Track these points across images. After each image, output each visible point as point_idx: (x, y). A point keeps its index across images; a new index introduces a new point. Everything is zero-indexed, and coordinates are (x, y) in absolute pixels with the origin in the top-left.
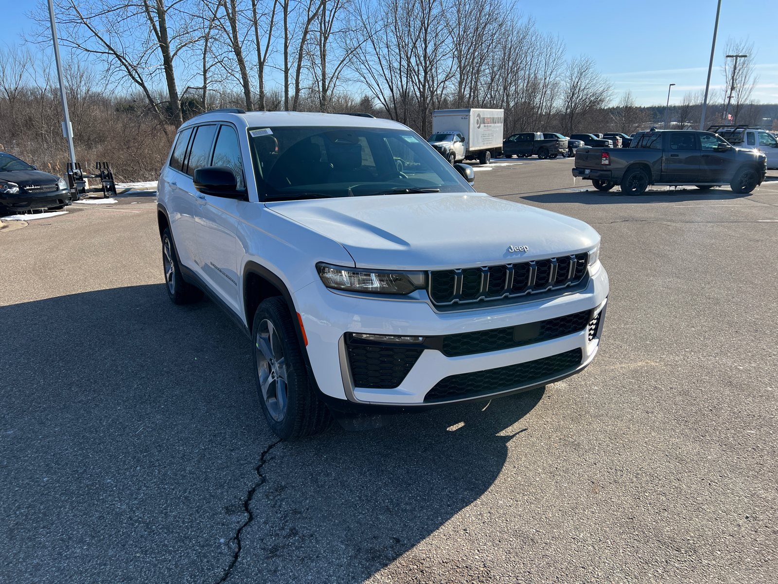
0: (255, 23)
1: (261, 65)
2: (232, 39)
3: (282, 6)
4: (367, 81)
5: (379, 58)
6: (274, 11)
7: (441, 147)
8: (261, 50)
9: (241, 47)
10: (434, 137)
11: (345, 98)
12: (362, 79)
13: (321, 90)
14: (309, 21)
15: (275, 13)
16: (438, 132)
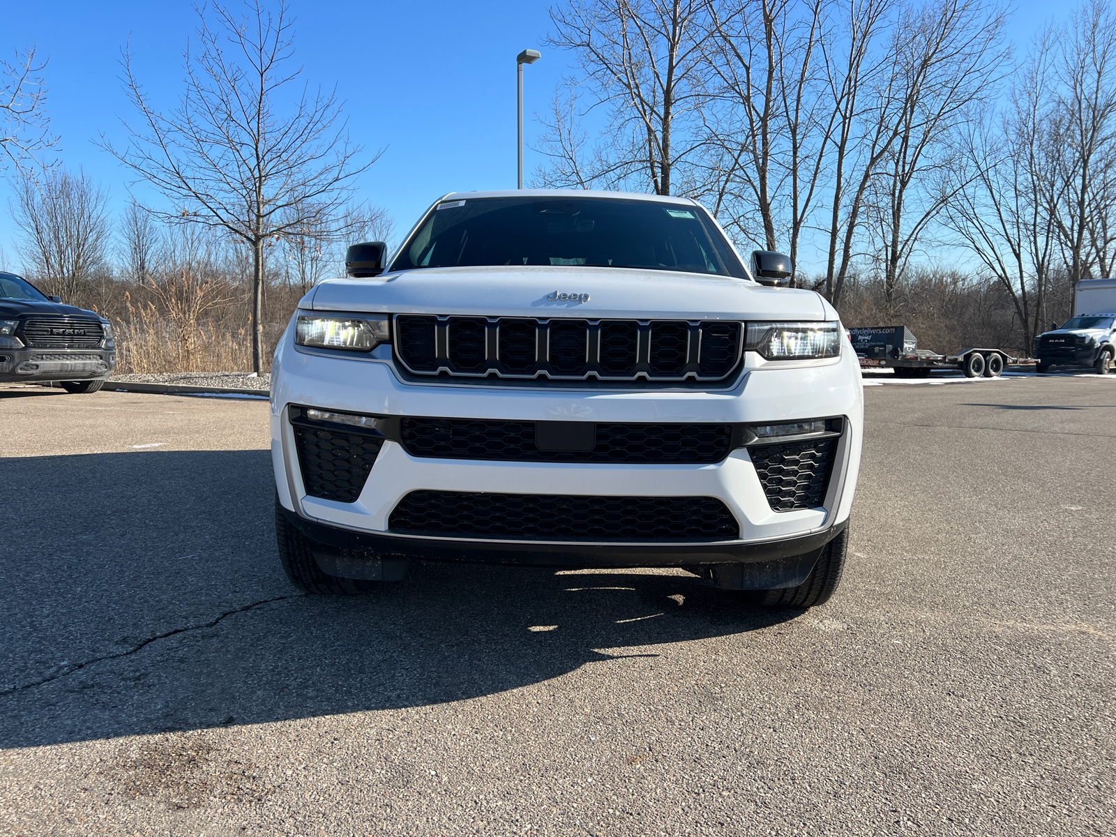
0: (795, 171)
1: (796, 225)
2: (759, 193)
3: (837, 145)
4: (975, 246)
5: (998, 210)
6: (822, 153)
7: (1084, 338)
8: (798, 205)
9: (769, 204)
10: (1078, 322)
11: (955, 278)
12: (968, 242)
13: (889, 258)
14: (873, 160)
15: (823, 154)
16: (1083, 315)
